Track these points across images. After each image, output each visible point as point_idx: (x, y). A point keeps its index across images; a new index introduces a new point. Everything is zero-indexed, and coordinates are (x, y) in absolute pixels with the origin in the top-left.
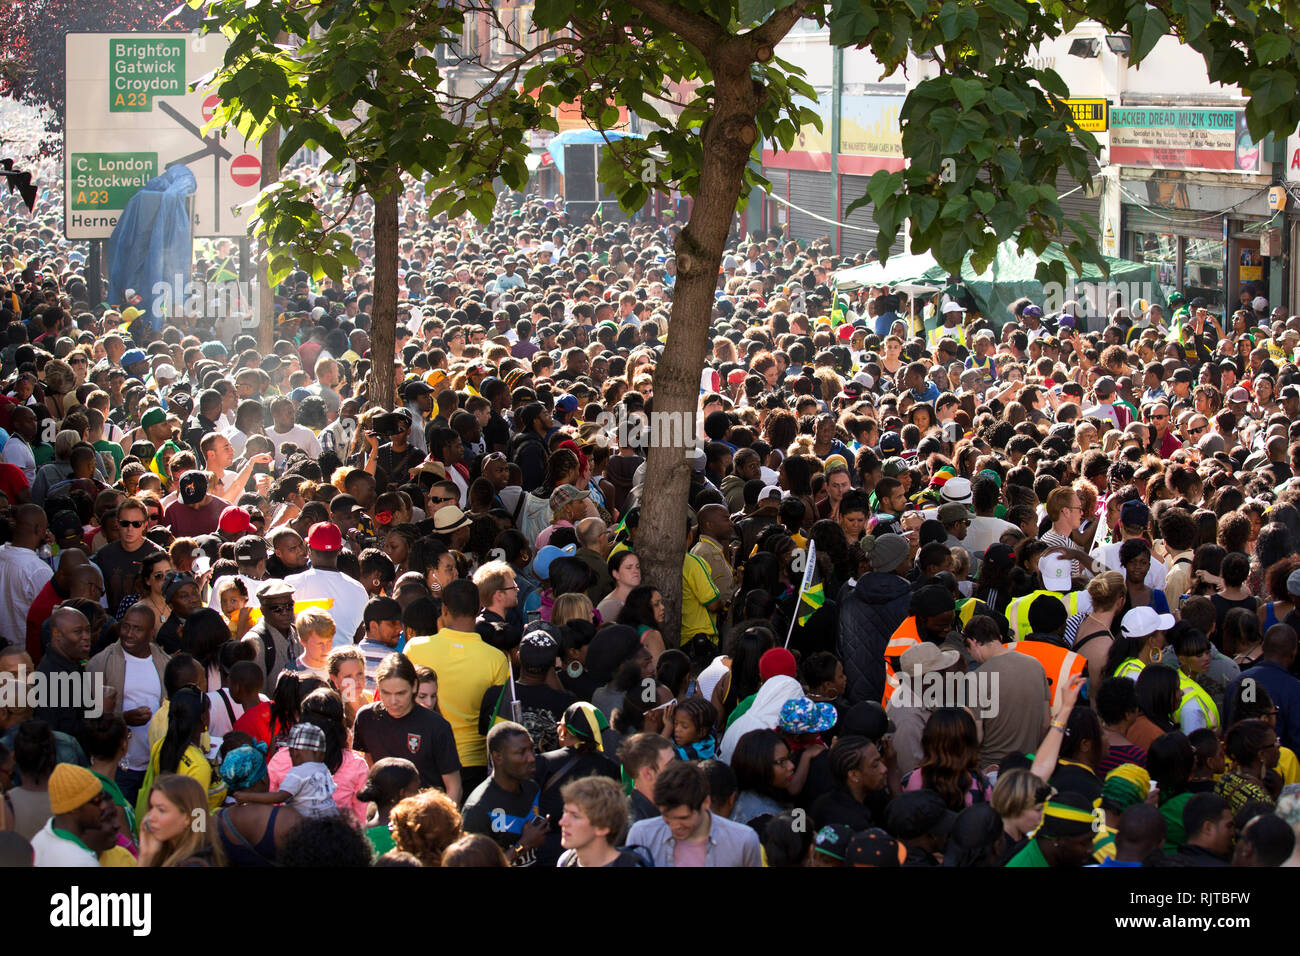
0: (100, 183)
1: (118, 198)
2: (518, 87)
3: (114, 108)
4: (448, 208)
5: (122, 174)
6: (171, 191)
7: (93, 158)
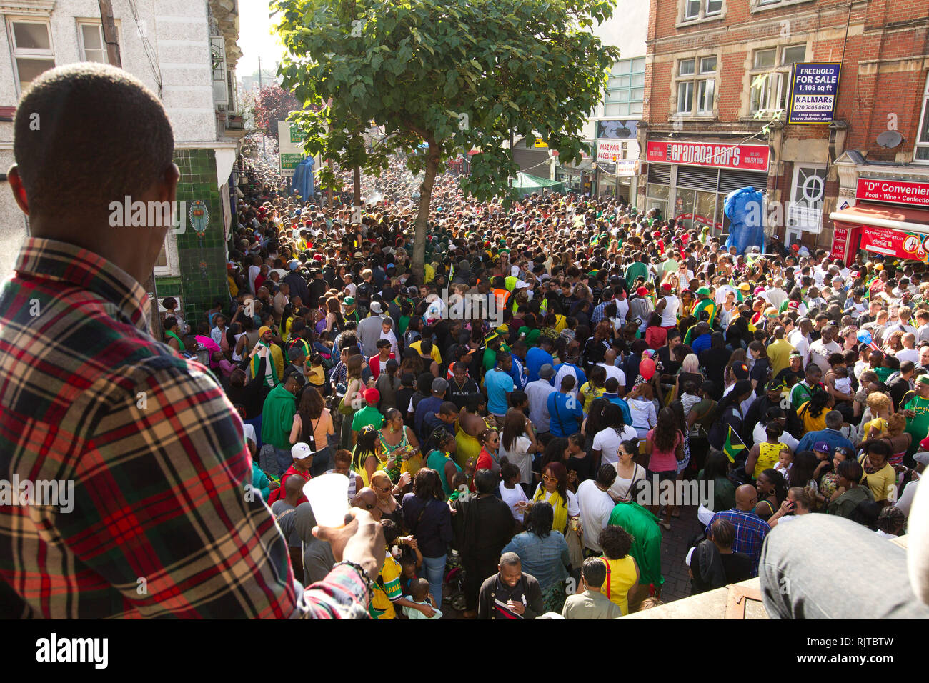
0: (289, 161)
1: (294, 166)
2: (385, 143)
3: (292, 142)
4: (369, 173)
5: (295, 159)
6: (308, 164)
7: (287, 155)
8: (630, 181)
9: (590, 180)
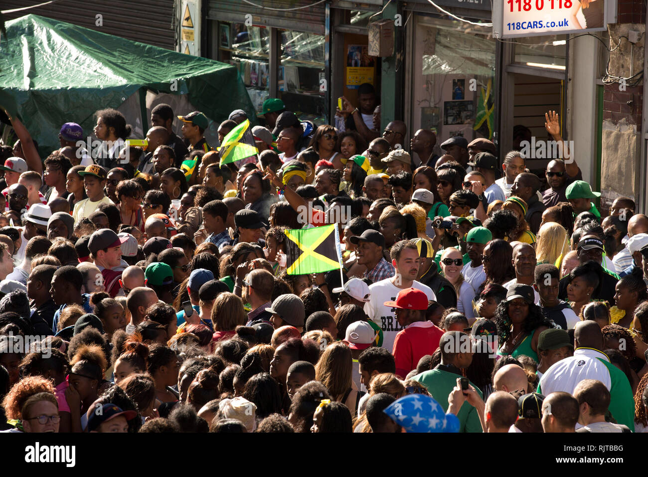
8: (564, 55)
9: (374, 49)
